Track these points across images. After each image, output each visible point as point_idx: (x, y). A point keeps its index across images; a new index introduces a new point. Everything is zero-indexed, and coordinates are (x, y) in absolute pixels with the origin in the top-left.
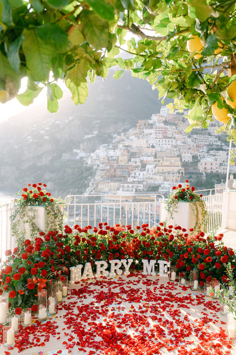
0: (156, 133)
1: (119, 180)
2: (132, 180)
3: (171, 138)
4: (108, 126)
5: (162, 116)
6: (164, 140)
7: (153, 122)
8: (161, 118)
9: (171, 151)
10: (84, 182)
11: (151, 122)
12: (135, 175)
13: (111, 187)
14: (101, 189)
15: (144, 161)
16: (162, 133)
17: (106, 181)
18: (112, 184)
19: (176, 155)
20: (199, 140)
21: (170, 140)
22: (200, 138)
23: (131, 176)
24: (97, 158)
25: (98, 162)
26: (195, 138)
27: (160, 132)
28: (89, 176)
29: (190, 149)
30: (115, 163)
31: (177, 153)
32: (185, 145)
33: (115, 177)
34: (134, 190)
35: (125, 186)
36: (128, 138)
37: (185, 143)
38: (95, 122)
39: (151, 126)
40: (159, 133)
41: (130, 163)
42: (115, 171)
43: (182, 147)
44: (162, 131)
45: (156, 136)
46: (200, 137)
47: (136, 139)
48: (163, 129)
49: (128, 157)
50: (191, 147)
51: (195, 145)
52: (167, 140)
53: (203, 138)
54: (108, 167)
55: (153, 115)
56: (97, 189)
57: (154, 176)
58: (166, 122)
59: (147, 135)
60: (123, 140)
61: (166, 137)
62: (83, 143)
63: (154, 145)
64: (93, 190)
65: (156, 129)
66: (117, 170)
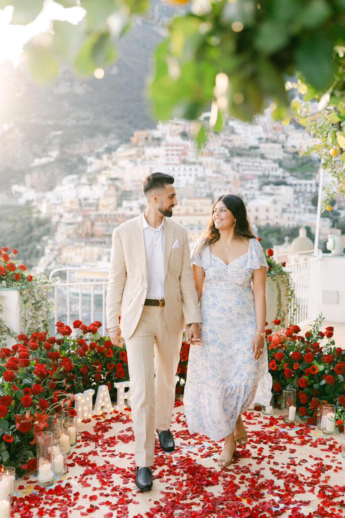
0: (167, 155)
1: (101, 243)
3: (194, 163)
4: (77, 142)
5: (177, 124)
6: (182, 167)
7: (162, 135)
9: (196, 188)
10: (35, 247)
11: (156, 134)
13: (85, 255)
14: (67, 258)
16: (178, 155)
17: (76, 244)
18: (88, 249)
19: (204, 195)
20: (244, 167)
21: (193, 167)
22: (247, 163)
24: (59, 202)
25: (60, 210)
26: (238, 165)
27: (175, 153)
28: (44, 234)
29: (229, 183)
30: (92, 211)
31: (206, 191)
32: (220, 176)
33: (93, 236)
36: (115, 164)
37: (220, 173)
38: (53, 134)
39: (158, 141)
40: (172, 155)
41: (121, 211)
42: (93, 224)
43: (214, 181)
44: (177, 150)
45: (168, 160)
46: (246, 161)
47: (131, 165)
48: (180, 148)
49: (117, 200)
50: (231, 179)
51: (238, 176)
52: (188, 167)
53: (250, 164)
54: (80, 219)
55: (159, 122)
56: (60, 259)
58: (184, 135)
59: (150, 159)
60: (106, 168)
61: (184, 162)
62: (31, 174)
64: (52, 262)
65: (167, 148)
66: (96, 224)
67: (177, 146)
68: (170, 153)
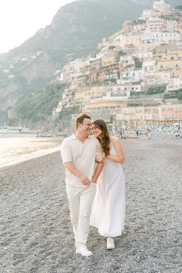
0: (151, 28)
2: (123, 82)
5: (156, 11)
6: (164, 34)
7: (146, 19)
8: (155, 13)
11: (141, 18)
12: (127, 76)
13: (93, 93)
15: (139, 59)
16: (160, 28)
17: (85, 88)
18: (95, 89)
21: (172, 34)
23: (121, 77)
24: (72, 71)
25: (73, 75)
27: (157, 27)
33: (98, 82)
34: (128, 93)
35: (114, 90)
39: (143, 22)
40: (155, 28)
42: (98, 75)
48: (161, 23)
49: (115, 58)
52: (168, 34)
54: (88, 73)
55: (144, 10)
57: (156, 74)
58: (162, 17)
59: (139, 31)
61: (165, 31)
63: (150, 41)
64: (67, 103)
65: (151, 24)
66: (100, 74)
67: (159, 22)
68: (153, 27)
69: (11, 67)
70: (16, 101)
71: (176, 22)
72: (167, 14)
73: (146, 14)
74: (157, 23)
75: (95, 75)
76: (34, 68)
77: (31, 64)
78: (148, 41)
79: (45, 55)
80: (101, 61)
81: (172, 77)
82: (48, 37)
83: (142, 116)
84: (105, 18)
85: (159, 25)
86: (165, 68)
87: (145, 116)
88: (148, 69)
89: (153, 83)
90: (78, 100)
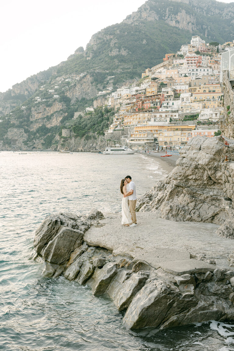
0: (188, 63)
1: (149, 111)
2: (164, 110)
4: (124, 81)
5: (193, 47)
6: (199, 69)
7: (184, 54)
8: (192, 49)
9: (209, 80)
11: (180, 53)
12: (168, 105)
13: (140, 118)
15: (177, 91)
16: (195, 63)
17: (133, 114)
18: (141, 115)
21: (206, 69)
23: (162, 106)
24: (119, 97)
25: (120, 101)
27: (193, 62)
30: (142, 96)
31: (215, 82)
33: (143, 109)
34: (168, 119)
35: (157, 117)
38: (109, 77)
39: (181, 56)
40: (191, 63)
42: (143, 103)
47: (165, 70)
48: (196, 59)
52: (202, 69)
54: (134, 101)
55: (182, 46)
56: (123, 124)
57: (191, 104)
58: (197, 53)
59: (177, 65)
61: (200, 67)
62: (97, 100)
63: (187, 75)
64: (118, 126)
65: (188, 59)
66: (145, 102)
67: (195, 58)
68: (190, 62)
69: (56, 87)
70: (60, 119)
71: (209, 58)
72: (202, 50)
73: (184, 49)
74: (193, 59)
75: (141, 102)
76: (77, 89)
77: (75, 85)
78: (185, 74)
79: (88, 76)
80: (146, 91)
81: (204, 107)
82: (90, 58)
83: (179, 138)
84: (144, 42)
85: (195, 60)
86: (198, 100)
87: (181, 138)
88: (185, 99)
89: (188, 112)
90: (126, 123)
